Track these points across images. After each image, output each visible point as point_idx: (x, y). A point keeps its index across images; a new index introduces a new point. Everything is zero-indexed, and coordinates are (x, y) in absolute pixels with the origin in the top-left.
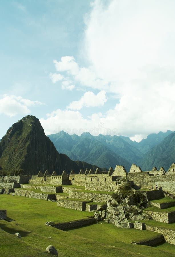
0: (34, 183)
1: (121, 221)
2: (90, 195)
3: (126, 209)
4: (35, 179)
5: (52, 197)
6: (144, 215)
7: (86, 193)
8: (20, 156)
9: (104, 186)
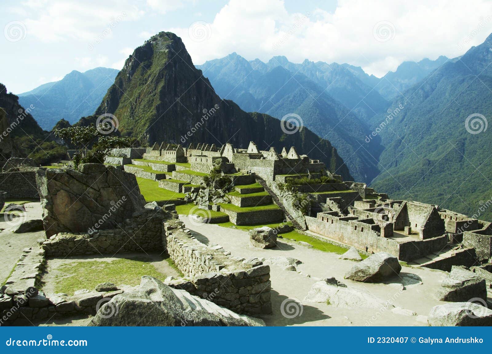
0: (148, 159)
1: (204, 203)
2: (189, 176)
3: (211, 192)
4: (149, 152)
5: (160, 177)
6: (225, 198)
7: (186, 174)
8: (148, 107)
9: (206, 167)
